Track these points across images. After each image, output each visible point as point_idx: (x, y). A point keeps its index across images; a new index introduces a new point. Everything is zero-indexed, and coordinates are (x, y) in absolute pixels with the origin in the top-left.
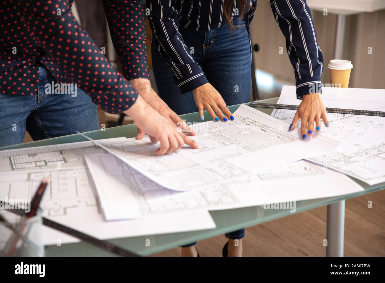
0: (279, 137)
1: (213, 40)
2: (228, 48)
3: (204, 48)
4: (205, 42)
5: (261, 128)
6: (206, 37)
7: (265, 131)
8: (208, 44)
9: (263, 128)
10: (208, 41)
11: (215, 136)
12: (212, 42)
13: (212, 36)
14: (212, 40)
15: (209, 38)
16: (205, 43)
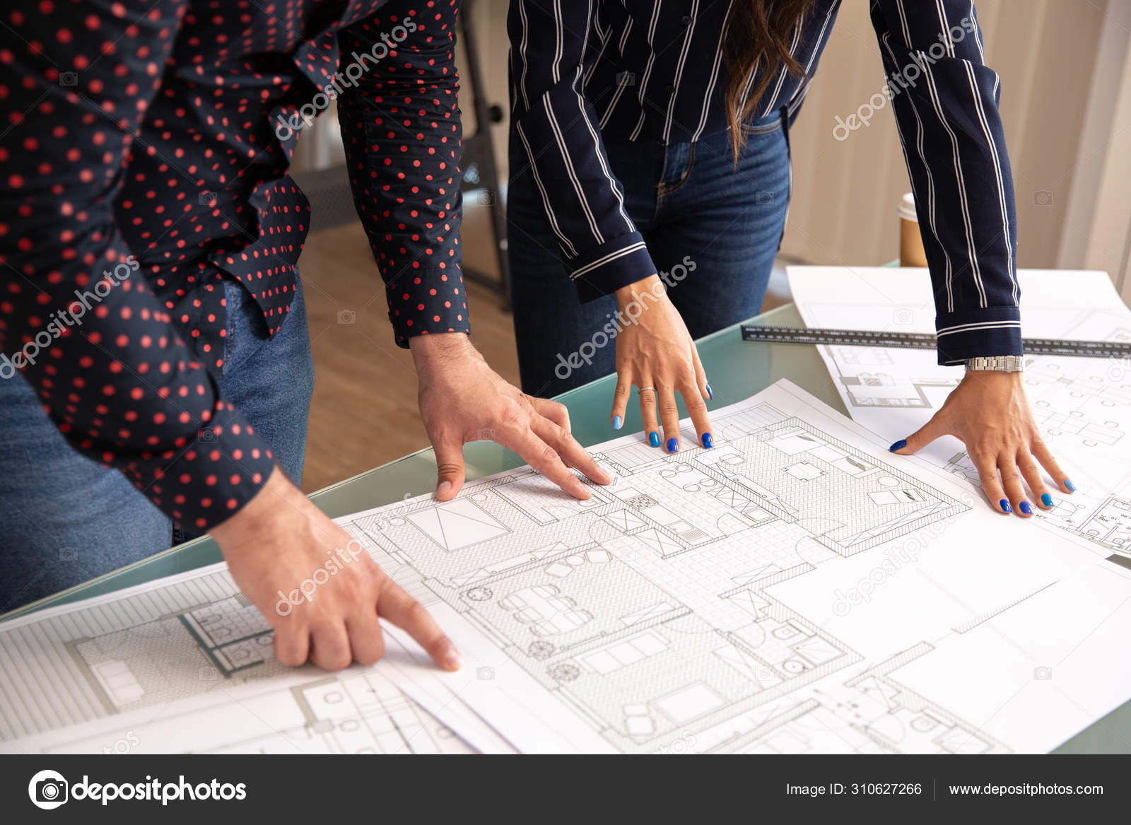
0: (909, 495)
1: (687, 169)
2: (728, 192)
3: (661, 194)
4: (663, 176)
5: (847, 455)
6: (666, 162)
7: (862, 467)
8: (672, 180)
9: (852, 454)
10: (674, 172)
11: (716, 481)
12: (684, 175)
13: (684, 159)
14: (683, 169)
15: (675, 165)
16: (665, 178)
